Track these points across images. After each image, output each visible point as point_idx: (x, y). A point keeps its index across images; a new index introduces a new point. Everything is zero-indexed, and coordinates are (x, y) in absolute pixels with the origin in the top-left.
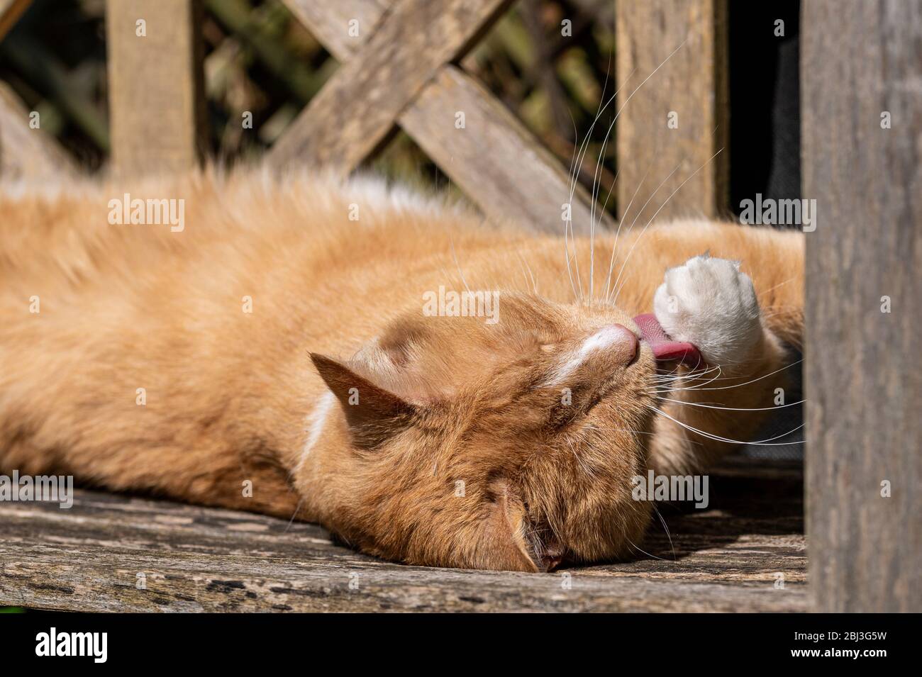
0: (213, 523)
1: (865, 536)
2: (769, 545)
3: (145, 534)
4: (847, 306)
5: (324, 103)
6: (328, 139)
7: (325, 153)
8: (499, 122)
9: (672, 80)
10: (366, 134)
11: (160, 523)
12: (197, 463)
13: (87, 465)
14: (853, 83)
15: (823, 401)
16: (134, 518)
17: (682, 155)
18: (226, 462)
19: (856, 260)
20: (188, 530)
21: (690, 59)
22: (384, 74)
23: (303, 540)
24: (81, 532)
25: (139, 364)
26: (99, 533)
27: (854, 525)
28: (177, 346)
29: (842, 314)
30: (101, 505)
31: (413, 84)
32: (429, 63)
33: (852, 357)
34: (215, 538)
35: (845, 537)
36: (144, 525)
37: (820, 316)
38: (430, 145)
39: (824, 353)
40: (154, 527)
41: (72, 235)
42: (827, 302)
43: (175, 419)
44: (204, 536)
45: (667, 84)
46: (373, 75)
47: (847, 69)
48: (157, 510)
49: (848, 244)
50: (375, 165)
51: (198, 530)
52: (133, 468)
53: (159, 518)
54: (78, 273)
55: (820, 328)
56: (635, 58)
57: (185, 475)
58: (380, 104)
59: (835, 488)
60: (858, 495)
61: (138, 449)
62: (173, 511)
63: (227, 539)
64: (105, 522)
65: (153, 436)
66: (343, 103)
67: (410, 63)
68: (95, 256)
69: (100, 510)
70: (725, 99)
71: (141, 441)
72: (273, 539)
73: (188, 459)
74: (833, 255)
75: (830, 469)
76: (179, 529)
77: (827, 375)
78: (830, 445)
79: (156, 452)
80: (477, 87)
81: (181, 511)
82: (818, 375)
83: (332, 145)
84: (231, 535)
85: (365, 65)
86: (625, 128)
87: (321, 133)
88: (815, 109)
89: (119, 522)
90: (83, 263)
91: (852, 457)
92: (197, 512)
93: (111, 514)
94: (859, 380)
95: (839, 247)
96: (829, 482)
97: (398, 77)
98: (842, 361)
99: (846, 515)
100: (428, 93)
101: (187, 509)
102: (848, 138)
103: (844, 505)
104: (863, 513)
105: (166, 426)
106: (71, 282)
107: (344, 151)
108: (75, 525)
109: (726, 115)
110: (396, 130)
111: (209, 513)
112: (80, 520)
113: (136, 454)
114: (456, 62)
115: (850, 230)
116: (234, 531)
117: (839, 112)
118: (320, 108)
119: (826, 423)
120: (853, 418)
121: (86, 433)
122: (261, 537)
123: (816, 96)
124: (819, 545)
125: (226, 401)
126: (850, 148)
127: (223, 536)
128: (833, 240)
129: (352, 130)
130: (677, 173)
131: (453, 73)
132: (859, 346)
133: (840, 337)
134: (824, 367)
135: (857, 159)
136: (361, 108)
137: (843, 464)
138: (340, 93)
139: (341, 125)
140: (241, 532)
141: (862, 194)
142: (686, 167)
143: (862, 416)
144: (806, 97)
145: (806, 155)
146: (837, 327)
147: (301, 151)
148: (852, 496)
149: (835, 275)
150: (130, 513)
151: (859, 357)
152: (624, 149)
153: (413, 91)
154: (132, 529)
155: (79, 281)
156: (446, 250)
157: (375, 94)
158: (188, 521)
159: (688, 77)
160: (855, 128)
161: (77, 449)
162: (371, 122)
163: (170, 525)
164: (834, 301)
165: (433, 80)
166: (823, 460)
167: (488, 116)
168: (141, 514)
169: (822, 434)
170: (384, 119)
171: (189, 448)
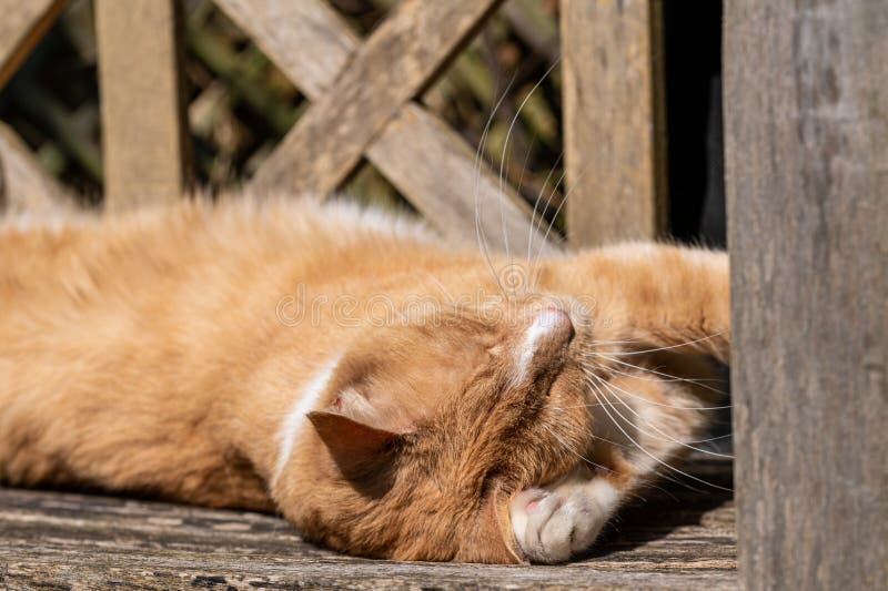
0: (201, 523)
1: (789, 525)
2: (706, 535)
3: (139, 535)
4: (769, 315)
5: (298, 139)
6: (303, 170)
7: (300, 184)
8: (456, 152)
9: (614, 111)
10: (337, 165)
11: (153, 524)
12: (188, 460)
13: (87, 467)
14: (771, 111)
15: (749, 403)
16: (129, 520)
17: (624, 180)
18: (212, 461)
19: (777, 273)
20: (178, 531)
21: (630, 91)
22: (351, 111)
23: (282, 538)
24: (79, 534)
25: (136, 372)
26: (97, 535)
27: (778, 515)
28: (172, 356)
29: (765, 322)
30: (99, 509)
31: (377, 120)
32: (392, 99)
33: (775, 361)
34: (201, 537)
35: (771, 527)
36: (137, 526)
37: (745, 325)
38: (394, 174)
39: (749, 359)
40: (147, 528)
41: (75, 260)
42: (751, 311)
43: (168, 421)
44: (192, 536)
45: (609, 115)
46: (342, 112)
47: (765, 98)
48: (150, 512)
49: (769, 258)
50: (349, 189)
51: (187, 530)
52: (130, 468)
53: (151, 520)
54: (81, 292)
55: (746, 335)
56: (579, 92)
57: (177, 472)
58: (349, 139)
59: (761, 481)
60: (782, 488)
61: (134, 450)
62: (164, 513)
63: (213, 537)
64: (102, 524)
65: (147, 436)
66: (315, 138)
67: (375, 101)
68: (96, 279)
69: (98, 514)
70: (662, 128)
71: (137, 442)
72: (255, 538)
73: (179, 456)
74: (756, 269)
75: (757, 465)
76: (169, 530)
77: (752, 380)
78: (756, 444)
79: (153, 451)
80: (437, 122)
81: (171, 513)
82: (744, 379)
83: (305, 177)
84: (217, 534)
85: (334, 103)
86: (572, 156)
87: (295, 166)
88: (737, 136)
89: (115, 524)
90: (86, 283)
91: (776, 453)
92: (186, 513)
93: (108, 517)
94: (782, 383)
95: (761, 261)
96: (756, 476)
97: (364, 114)
98: (765, 366)
99: (772, 506)
100: (393, 128)
101: (177, 511)
102: (767, 162)
103: (770, 497)
104: (787, 504)
105: (160, 427)
106: (75, 301)
107: (316, 182)
108: (74, 528)
109: (664, 143)
110: (363, 162)
111: (197, 514)
112: (79, 523)
113: (132, 455)
114: (418, 98)
115: (771, 245)
116: (218, 531)
117: (759, 138)
118: (294, 143)
119: (752, 424)
120: (776, 418)
121: (88, 437)
122: (244, 536)
123: (736, 123)
124: (748, 535)
125: (209, 403)
126: (769, 170)
127: (209, 534)
128: (756, 255)
129: (323, 162)
130: (619, 196)
131: (414, 110)
132: (781, 352)
133: (764, 343)
134: (750, 371)
135: (776, 180)
136: (331, 142)
137: (768, 460)
138: (312, 130)
139: (313, 158)
140: (227, 531)
141: (781, 213)
142: (628, 191)
143: (785, 416)
144: (728, 126)
145: (729, 177)
146: (761, 335)
147: (279, 180)
148: (777, 489)
149: (757, 287)
150: (125, 516)
151: (781, 362)
152: (571, 175)
153: (378, 126)
154: (126, 530)
155: (82, 300)
156: (408, 270)
157: (344, 129)
158: (178, 522)
159: (629, 108)
160: (773, 152)
161: (78, 451)
162: (341, 155)
163: (161, 526)
164: (757, 312)
165: (396, 116)
166: (751, 457)
167: (448, 148)
168: (134, 516)
169: (748, 433)
170: (352, 152)
171: (182, 446)
